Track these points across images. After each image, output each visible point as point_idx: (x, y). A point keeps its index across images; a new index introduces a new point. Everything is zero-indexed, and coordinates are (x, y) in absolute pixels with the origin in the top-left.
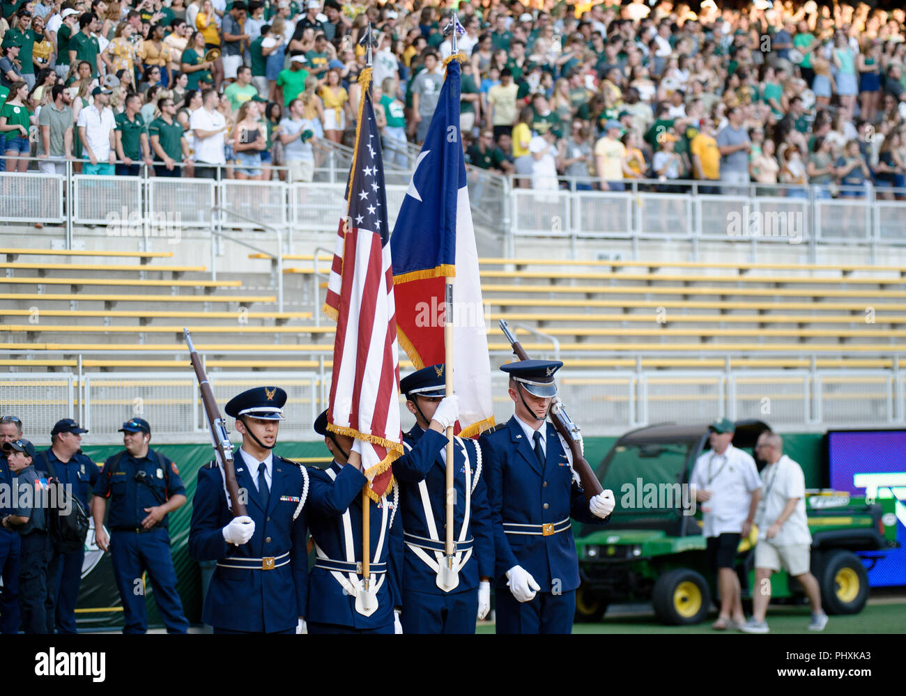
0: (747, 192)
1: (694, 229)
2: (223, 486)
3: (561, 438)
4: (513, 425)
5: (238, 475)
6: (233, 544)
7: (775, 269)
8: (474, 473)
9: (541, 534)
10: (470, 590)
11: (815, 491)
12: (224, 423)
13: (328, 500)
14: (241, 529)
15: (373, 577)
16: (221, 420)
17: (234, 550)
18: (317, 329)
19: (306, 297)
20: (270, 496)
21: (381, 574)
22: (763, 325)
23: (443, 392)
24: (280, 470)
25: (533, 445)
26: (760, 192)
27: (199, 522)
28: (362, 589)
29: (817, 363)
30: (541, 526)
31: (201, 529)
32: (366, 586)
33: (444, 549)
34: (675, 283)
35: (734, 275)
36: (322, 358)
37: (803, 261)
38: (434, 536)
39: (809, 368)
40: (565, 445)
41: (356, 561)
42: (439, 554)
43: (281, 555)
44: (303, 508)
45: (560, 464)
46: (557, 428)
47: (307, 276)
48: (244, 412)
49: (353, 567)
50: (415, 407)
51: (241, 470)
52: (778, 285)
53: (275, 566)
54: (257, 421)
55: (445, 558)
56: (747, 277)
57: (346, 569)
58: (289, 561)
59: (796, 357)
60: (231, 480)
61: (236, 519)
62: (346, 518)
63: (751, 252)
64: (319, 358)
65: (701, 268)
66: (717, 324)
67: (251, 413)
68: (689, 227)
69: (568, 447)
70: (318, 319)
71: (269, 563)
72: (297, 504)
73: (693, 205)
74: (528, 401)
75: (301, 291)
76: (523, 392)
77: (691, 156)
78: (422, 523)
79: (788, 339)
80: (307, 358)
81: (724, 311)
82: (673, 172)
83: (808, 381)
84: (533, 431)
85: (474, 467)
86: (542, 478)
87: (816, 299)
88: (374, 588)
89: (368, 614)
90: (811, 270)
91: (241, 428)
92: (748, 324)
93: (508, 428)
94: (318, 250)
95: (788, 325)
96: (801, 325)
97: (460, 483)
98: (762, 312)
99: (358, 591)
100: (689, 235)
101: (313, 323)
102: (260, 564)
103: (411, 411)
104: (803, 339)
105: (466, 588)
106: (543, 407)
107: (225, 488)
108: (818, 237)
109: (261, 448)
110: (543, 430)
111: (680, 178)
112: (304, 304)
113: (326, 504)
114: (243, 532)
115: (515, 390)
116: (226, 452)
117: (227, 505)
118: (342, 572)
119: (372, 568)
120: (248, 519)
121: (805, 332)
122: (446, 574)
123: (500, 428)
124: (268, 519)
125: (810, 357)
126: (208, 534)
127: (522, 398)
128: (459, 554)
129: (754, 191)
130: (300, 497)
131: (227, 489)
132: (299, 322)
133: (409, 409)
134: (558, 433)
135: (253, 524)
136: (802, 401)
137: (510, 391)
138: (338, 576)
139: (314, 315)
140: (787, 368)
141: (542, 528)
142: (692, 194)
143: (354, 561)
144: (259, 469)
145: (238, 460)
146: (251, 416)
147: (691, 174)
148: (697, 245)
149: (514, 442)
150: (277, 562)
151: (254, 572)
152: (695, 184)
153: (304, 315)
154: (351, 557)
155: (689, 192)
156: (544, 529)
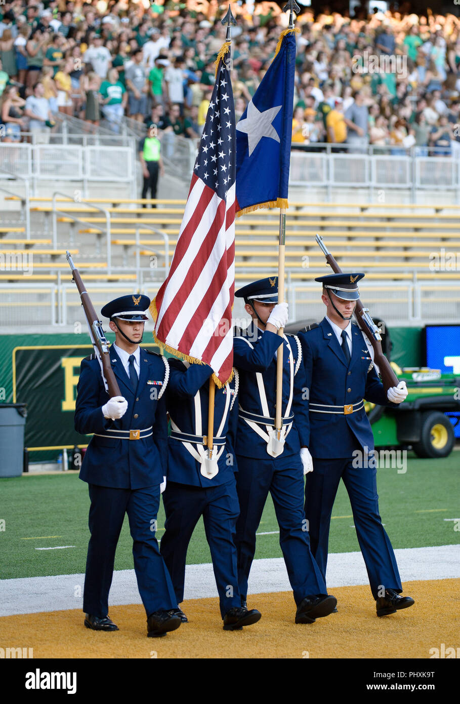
0: (368, 152)
1: (328, 179)
2: (100, 374)
3: (365, 336)
4: (325, 325)
5: (113, 365)
6: (111, 419)
7: (387, 208)
8: (296, 363)
9: (343, 413)
10: (292, 455)
11: (417, 369)
12: (101, 324)
13: (182, 386)
14: (116, 407)
15: (216, 448)
16: (98, 322)
17: (110, 423)
18: (55, 251)
19: (46, 228)
20: (138, 382)
21: (221, 446)
22: (378, 249)
23: (276, 299)
24: (146, 361)
25: (340, 342)
26: (377, 151)
27: (82, 403)
28: (206, 457)
29: (417, 276)
30: (343, 407)
31: (84, 408)
32: (210, 455)
33: (274, 424)
34: (314, 218)
35: (357, 212)
36: (59, 273)
37: (407, 202)
38: (266, 414)
39: (412, 280)
40: (367, 342)
41: (202, 435)
42: (269, 428)
43: (146, 428)
44: (165, 390)
45: (362, 358)
46: (361, 328)
47: (47, 213)
48: (115, 315)
49: (200, 440)
50: (252, 309)
51: (115, 360)
52: (389, 219)
53: (141, 437)
54: (126, 323)
55: (274, 431)
56: (366, 213)
57: (195, 441)
58: (152, 433)
59: (402, 272)
60: (107, 369)
61: (113, 399)
62: (197, 399)
63: (369, 195)
64: (57, 273)
65: (334, 207)
66: (345, 248)
67: (121, 316)
68: (324, 177)
69: (370, 344)
70: (56, 244)
71: (136, 434)
72: (160, 387)
73: (328, 161)
74: (337, 304)
75: (43, 224)
76: (332, 297)
77: (326, 126)
78: (257, 403)
79: (396, 259)
80: (48, 273)
81: (350, 239)
82: (314, 138)
83: (411, 289)
84: (341, 331)
85: (296, 358)
86: (348, 369)
87: (417, 230)
88: (216, 457)
89: (210, 477)
90: (412, 209)
91: (114, 328)
92: (367, 248)
93: (321, 326)
94: (55, 194)
95: (396, 248)
96: (406, 249)
97: (286, 372)
98: (377, 239)
99: (204, 460)
100: (325, 183)
101: (52, 247)
102: (128, 435)
103: (249, 312)
104: (407, 259)
105: (290, 454)
106: (348, 308)
107: (103, 376)
108: (418, 185)
109: (129, 343)
110: (348, 330)
111: (319, 141)
112: (46, 233)
113: (180, 388)
114: (119, 409)
115: (327, 297)
116: (103, 346)
117: (105, 389)
118: (191, 443)
119: (215, 441)
120: (123, 399)
121: (409, 254)
122: (275, 444)
123: (315, 327)
124: (137, 399)
125: (412, 272)
126: (90, 412)
127: (332, 302)
128: (284, 427)
129: (371, 151)
130: (163, 381)
131: (104, 376)
132: (42, 247)
133: (247, 311)
134: (362, 332)
135: (126, 403)
136: (407, 303)
137: (323, 297)
138: (188, 446)
139: (53, 242)
140: (395, 280)
141: (343, 408)
142: (326, 152)
143: (201, 435)
144: (129, 360)
145: (113, 353)
146: (121, 319)
147: (326, 139)
148: (330, 190)
149: (325, 339)
150: (142, 434)
151: (123, 441)
152: (329, 146)
153: (45, 242)
154: (199, 432)
155: (324, 151)
156: (345, 409)
